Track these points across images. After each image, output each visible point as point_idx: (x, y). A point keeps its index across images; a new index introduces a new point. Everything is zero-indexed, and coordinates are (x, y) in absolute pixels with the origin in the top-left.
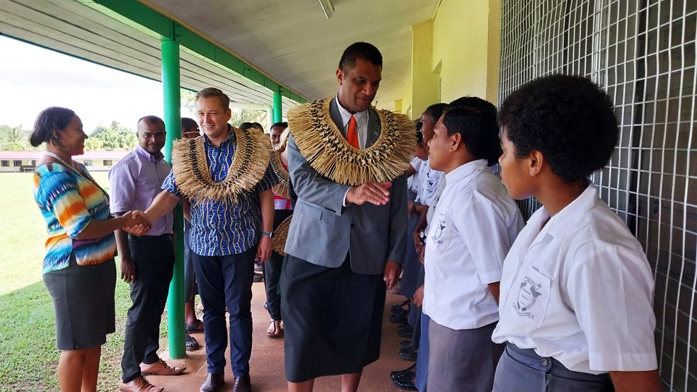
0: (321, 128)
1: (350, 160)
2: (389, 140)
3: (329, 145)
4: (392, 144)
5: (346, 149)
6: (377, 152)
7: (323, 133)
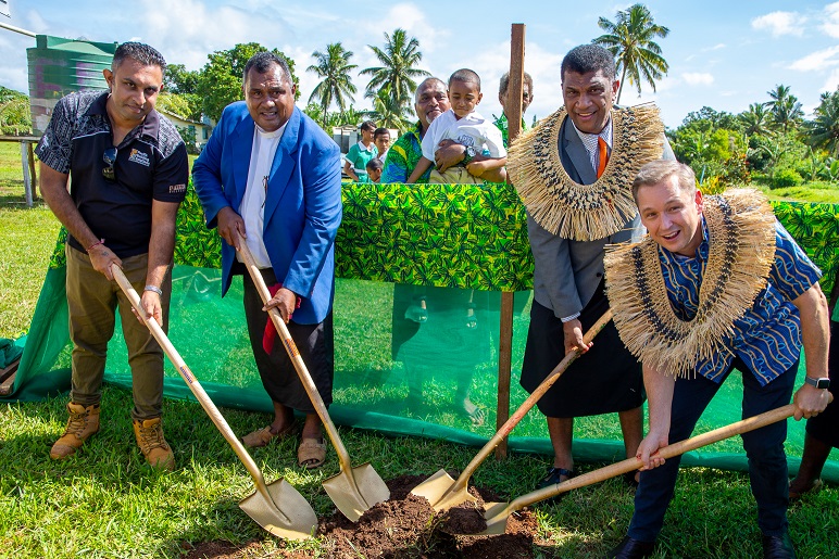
0: (545, 174)
1: (587, 208)
2: (623, 157)
3: (556, 197)
4: (628, 161)
5: (579, 195)
6: (614, 179)
7: (548, 181)
